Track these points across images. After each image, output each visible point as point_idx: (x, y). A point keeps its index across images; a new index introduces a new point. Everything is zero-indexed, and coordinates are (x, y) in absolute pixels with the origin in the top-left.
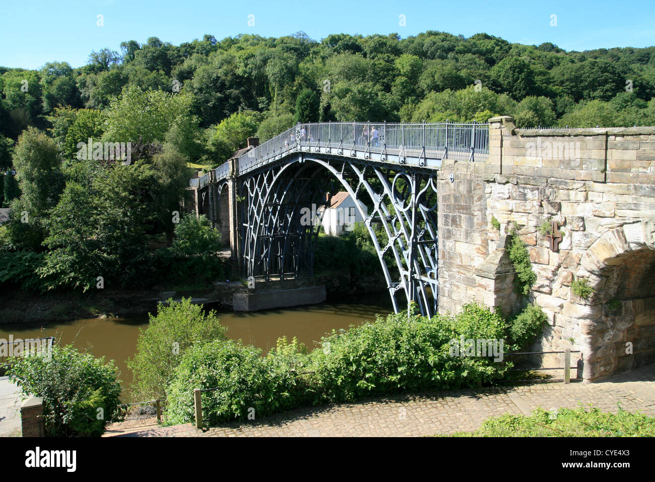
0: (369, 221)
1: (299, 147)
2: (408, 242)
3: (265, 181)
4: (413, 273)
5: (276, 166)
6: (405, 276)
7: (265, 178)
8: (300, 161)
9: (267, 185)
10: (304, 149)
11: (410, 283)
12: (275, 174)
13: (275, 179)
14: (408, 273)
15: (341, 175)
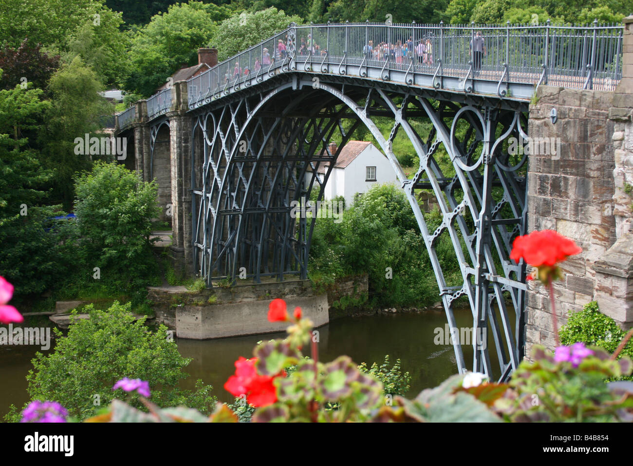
0: (411, 186)
1: (293, 65)
2: (476, 221)
3: (233, 121)
4: (483, 270)
5: (251, 95)
6: (470, 276)
7: (233, 116)
8: (295, 88)
9: (235, 126)
10: (302, 68)
11: (477, 288)
12: (252, 109)
13: (250, 117)
14: (475, 272)
15: (364, 111)
